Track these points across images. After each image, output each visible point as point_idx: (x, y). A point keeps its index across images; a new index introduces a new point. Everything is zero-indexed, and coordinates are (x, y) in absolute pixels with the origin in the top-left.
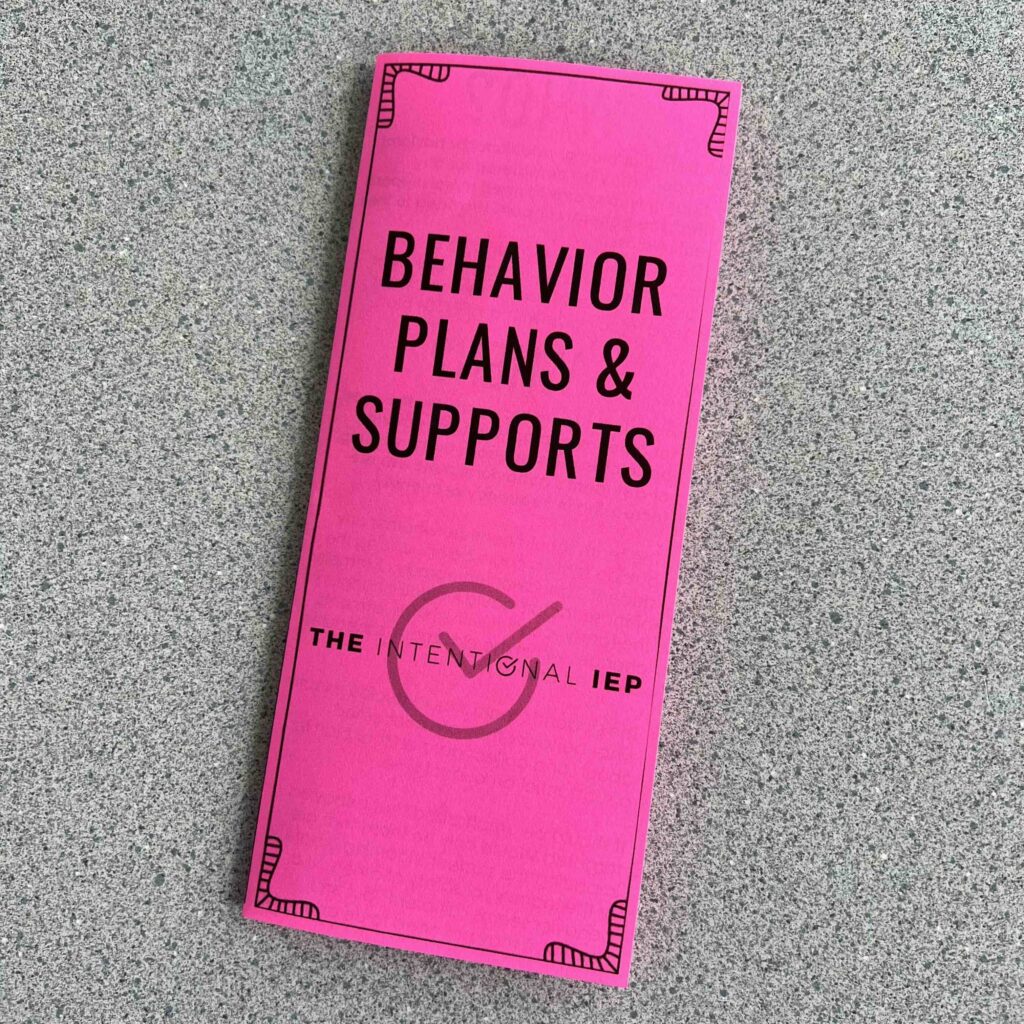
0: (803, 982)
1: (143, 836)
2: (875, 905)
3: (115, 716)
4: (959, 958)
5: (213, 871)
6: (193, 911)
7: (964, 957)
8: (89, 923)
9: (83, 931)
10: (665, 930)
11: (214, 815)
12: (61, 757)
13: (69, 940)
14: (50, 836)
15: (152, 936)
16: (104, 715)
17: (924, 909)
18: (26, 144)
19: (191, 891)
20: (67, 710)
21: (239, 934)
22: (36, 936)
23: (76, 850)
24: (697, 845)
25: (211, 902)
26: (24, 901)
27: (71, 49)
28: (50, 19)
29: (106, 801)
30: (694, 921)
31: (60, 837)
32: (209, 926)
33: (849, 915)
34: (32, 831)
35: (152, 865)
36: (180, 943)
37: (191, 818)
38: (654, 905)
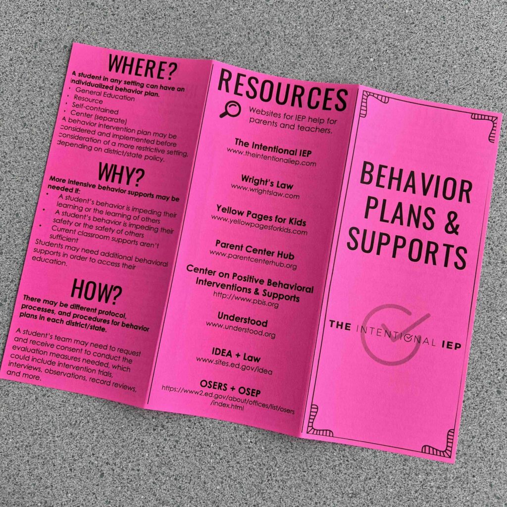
0: (366, 502)
1: (94, 458)
2: (394, 468)
3: (80, 409)
4: (429, 488)
5: (124, 470)
6: (116, 487)
7: (431, 487)
8: (74, 495)
9: (72, 499)
10: (309, 483)
11: (123, 447)
12: (58, 427)
13: (66, 503)
14: (56, 460)
15: (100, 499)
16: (75, 408)
17: (413, 468)
18: (29, 173)
19: (115, 479)
20: (60, 407)
21: (136, 496)
22: (52, 502)
23: (67, 465)
24: (321, 448)
25: (124, 483)
26: (46, 488)
27: (46, 133)
28: (37, 121)
29: (78, 445)
30: (321, 479)
31: (60, 460)
32: (123, 493)
33: (383, 473)
34: (48, 458)
35: (99, 469)
36: (112, 501)
37: (114, 449)
38: (304, 473)
